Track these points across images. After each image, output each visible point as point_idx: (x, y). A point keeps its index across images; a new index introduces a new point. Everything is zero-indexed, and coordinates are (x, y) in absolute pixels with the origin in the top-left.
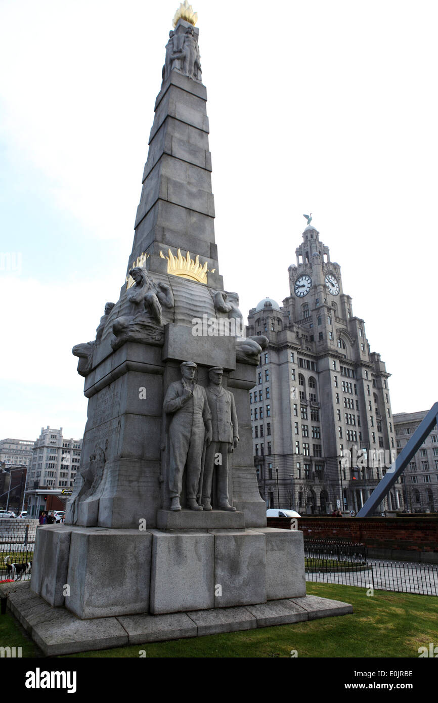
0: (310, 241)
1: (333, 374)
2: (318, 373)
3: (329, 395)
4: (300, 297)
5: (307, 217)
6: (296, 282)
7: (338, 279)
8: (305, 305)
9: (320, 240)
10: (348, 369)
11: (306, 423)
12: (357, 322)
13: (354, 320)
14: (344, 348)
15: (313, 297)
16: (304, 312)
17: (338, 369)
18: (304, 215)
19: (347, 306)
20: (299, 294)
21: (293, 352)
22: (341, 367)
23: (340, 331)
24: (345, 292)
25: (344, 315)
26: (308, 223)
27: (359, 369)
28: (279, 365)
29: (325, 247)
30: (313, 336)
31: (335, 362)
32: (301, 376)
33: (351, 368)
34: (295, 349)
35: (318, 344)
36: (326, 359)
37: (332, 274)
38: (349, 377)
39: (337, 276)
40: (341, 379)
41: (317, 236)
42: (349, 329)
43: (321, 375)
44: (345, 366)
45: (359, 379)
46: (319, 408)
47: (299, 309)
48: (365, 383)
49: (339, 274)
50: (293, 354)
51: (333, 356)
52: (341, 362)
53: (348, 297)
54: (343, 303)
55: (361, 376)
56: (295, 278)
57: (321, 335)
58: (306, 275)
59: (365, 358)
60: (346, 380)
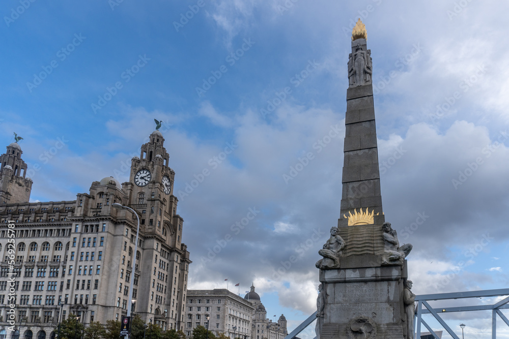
0: (156, 143)
1: (155, 253)
2: (143, 249)
3: (149, 267)
4: (138, 186)
5: (157, 122)
6: (138, 172)
7: (171, 182)
8: (141, 193)
9: (164, 147)
10: (165, 252)
11: (127, 284)
12: (179, 219)
13: (176, 217)
14: (165, 235)
15: (150, 190)
16: (140, 199)
17: (159, 250)
18: (155, 120)
19: (173, 206)
20: (138, 183)
21: (128, 228)
22: (161, 249)
23: (166, 223)
24: (174, 194)
25: (170, 211)
26: (158, 128)
27: (172, 253)
28: (114, 236)
29: (166, 153)
30: (144, 220)
31: (158, 244)
32: (130, 248)
33: (168, 251)
34: (131, 227)
35: (147, 227)
36: (152, 240)
37: (168, 177)
38: (165, 257)
39: (171, 180)
40: (159, 257)
41: (162, 143)
42: (171, 223)
43: (145, 251)
44: (163, 249)
45: (172, 261)
46: (139, 276)
47: (135, 195)
48: (175, 264)
49: (173, 179)
50: (128, 230)
51: (157, 239)
52: (162, 245)
53: (176, 198)
54: (171, 202)
55: (173, 258)
56: (138, 169)
57: (151, 221)
58: (148, 170)
59: (178, 247)
60: (163, 259)
